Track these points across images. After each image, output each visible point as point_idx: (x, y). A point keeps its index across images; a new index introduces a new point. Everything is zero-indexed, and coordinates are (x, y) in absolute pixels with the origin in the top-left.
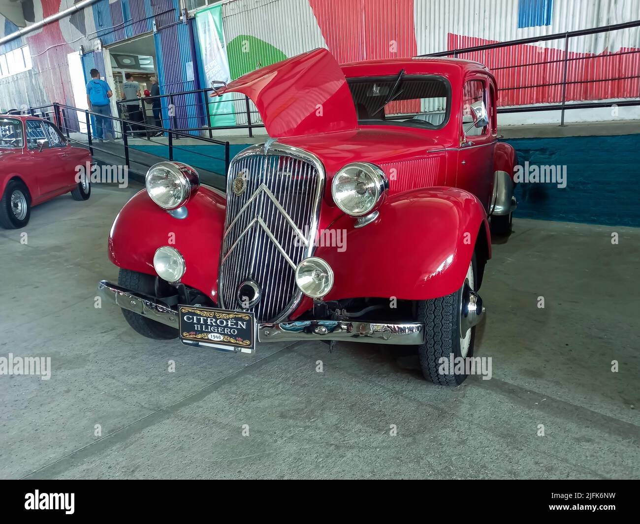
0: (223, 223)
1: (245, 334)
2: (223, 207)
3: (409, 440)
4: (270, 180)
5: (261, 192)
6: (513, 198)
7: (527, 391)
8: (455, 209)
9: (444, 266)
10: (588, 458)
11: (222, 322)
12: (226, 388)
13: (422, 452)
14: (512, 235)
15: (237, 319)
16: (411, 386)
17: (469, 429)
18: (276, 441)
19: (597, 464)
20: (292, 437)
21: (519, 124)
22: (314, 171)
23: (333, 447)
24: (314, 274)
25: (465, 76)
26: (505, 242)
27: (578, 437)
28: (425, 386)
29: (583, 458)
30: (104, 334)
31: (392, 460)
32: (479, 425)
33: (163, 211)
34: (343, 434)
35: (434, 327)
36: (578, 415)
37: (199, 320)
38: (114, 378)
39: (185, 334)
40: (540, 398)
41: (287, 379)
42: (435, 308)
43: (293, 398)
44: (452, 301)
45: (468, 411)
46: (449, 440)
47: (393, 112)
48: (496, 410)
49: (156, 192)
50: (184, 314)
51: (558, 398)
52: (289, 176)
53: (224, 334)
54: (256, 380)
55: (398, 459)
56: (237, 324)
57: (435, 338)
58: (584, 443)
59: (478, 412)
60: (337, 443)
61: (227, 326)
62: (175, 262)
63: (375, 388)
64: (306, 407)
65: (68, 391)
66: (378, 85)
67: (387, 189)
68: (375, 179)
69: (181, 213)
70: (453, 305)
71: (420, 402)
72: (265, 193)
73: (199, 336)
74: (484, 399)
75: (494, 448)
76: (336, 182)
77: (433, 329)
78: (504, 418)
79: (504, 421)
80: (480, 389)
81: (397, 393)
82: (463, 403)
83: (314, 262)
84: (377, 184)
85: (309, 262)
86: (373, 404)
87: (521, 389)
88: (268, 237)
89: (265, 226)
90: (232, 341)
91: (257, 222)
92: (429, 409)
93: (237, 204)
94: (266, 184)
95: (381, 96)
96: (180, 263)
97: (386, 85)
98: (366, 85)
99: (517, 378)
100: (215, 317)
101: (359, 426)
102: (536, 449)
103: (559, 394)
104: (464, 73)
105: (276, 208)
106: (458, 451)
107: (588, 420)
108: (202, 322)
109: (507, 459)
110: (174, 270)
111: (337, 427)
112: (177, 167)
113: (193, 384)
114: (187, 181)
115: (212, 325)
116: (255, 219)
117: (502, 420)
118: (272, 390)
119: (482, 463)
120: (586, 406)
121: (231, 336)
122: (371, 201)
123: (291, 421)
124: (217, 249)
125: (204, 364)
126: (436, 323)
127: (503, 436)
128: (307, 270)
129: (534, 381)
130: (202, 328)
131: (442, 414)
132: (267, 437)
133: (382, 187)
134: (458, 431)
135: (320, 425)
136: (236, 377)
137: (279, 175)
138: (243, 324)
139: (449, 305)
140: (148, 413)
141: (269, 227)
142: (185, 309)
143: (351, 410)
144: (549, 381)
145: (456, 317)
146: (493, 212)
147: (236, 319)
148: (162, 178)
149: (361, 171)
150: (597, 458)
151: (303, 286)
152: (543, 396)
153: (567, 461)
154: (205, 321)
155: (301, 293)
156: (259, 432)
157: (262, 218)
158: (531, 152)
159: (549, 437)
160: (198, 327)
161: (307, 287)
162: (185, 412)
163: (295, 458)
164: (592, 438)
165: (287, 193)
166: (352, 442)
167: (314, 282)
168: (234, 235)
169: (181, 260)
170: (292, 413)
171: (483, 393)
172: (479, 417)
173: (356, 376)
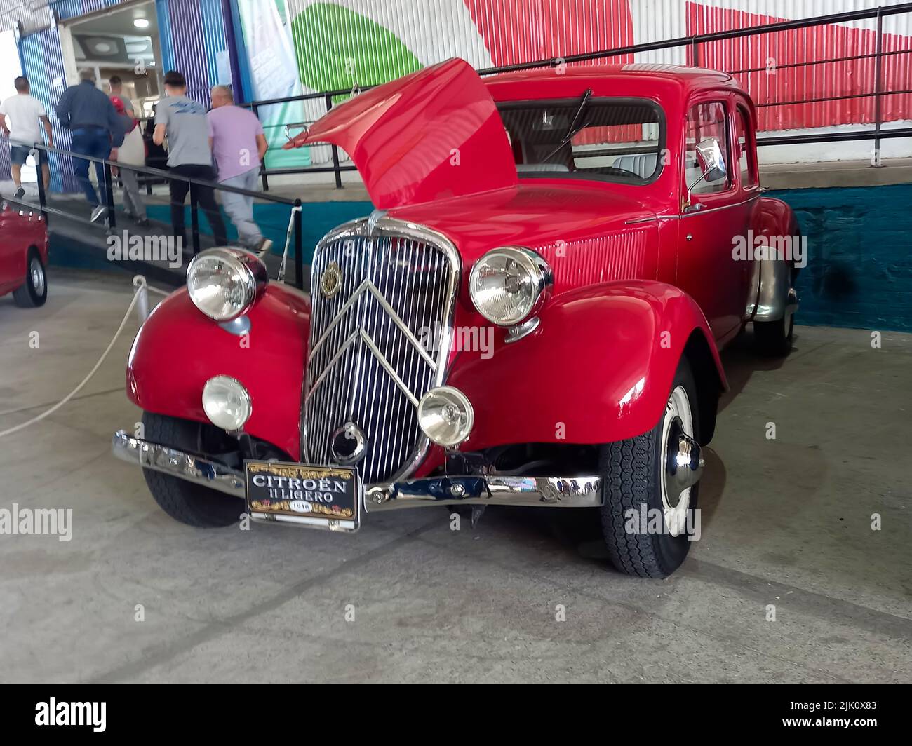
0: (306, 341)
1: (345, 500)
2: (306, 316)
3: (585, 647)
4: (378, 273)
5: (365, 292)
6: (791, 291)
7: (767, 582)
8: (651, 313)
9: (633, 395)
10: (835, 662)
11: (310, 485)
12: (314, 591)
13: (603, 661)
14: (793, 355)
15: (332, 479)
16: (596, 581)
17: (674, 631)
18: (392, 655)
19: (845, 668)
20: (416, 649)
21: (813, 161)
22: (443, 259)
23: (475, 660)
24: (444, 412)
25: (688, 97)
26: (778, 366)
27: (828, 637)
28: (617, 580)
29: (829, 662)
30: (111, 523)
31: (559, 672)
32: (688, 627)
33: (213, 323)
34: (490, 643)
35: (622, 485)
36: (834, 610)
37: (275, 483)
38: (138, 582)
39: (254, 504)
40: (785, 590)
41: (408, 577)
42: (623, 458)
43: (419, 601)
44: (647, 446)
45: (676, 610)
46: (643, 646)
47: (594, 141)
48: (717, 607)
49: (203, 295)
50: (252, 475)
51: (811, 591)
52: (406, 267)
53: (314, 502)
54: (360, 579)
55: (567, 670)
56: (332, 486)
57: (623, 501)
58: (834, 644)
59: (690, 610)
60: (481, 654)
61: (317, 489)
62: (235, 400)
63: (541, 585)
64: (437, 612)
65: (69, 602)
66: (551, 113)
67: (551, 285)
68: (531, 271)
69: (241, 327)
70: (648, 452)
71: (607, 600)
72: (370, 293)
73: (276, 506)
74: (702, 593)
75: (705, 653)
76: (475, 275)
77: (621, 488)
78: (727, 617)
79: (725, 620)
80: (699, 582)
81: (574, 590)
82: (670, 599)
83: (445, 394)
84: (534, 278)
85: (438, 393)
86: (538, 605)
87: (759, 579)
88: (375, 359)
89: (371, 343)
90: (326, 510)
91: (359, 337)
92: (619, 609)
93: (328, 309)
94: (371, 279)
95: (557, 131)
96: (243, 400)
97: (564, 114)
98: (529, 113)
99: (756, 565)
100: (299, 477)
101: (514, 633)
102: (765, 653)
103: (814, 584)
104: (686, 94)
105: (387, 316)
106: (654, 657)
107: (846, 616)
108: (280, 485)
109: (721, 666)
110: (234, 411)
111: (482, 636)
112: (235, 255)
113: (264, 587)
114: (250, 277)
115: (295, 489)
116: (356, 333)
117: (723, 619)
118: (385, 592)
119: (685, 671)
120: (849, 599)
121: (324, 504)
122: (524, 303)
123: (414, 630)
124: (297, 380)
125: (279, 561)
126: (623, 479)
127: (721, 638)
128: (434, 406)
129: (781, 569)
130: (280, 494)
131: (637, 614)
132: (379, 650)
133: (541, 282)
134: (657, 635)
135: (458, 633)
136: (329, 576)
137: (391, 266)
138: (342, 486)
139: (643, 452)
140: (197, 627)
141: (377, 343)
142: (254, 466)
143: (504, 612)
144: (803, 568)
145: (653, 470)
146: (755, 317)
147: (330, 478)
148: (212, 273)
149: (512, 260)
150: (848, 661)
151: (429, 429)
152: (789, 588)
153: (804, 665)
154: (285, 484)
155: (428, 441)
156: (367, 644)
157: (366, 331)
158: (826, 212)
159: (785, 638)
160: (274, 494)
161: (435, 431)
162: (256, 622)
163: (420, 674)
164: (847, 638)
165: (404, 292)
166: (503, 652)
167: (445, 423)
168: (324, 357)
169: (244, 396)
170: (416, 620)
171: (701, 587)
172: (691, 617)
173: (514, 569)
